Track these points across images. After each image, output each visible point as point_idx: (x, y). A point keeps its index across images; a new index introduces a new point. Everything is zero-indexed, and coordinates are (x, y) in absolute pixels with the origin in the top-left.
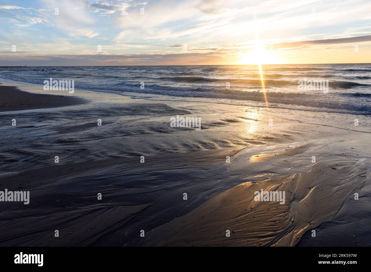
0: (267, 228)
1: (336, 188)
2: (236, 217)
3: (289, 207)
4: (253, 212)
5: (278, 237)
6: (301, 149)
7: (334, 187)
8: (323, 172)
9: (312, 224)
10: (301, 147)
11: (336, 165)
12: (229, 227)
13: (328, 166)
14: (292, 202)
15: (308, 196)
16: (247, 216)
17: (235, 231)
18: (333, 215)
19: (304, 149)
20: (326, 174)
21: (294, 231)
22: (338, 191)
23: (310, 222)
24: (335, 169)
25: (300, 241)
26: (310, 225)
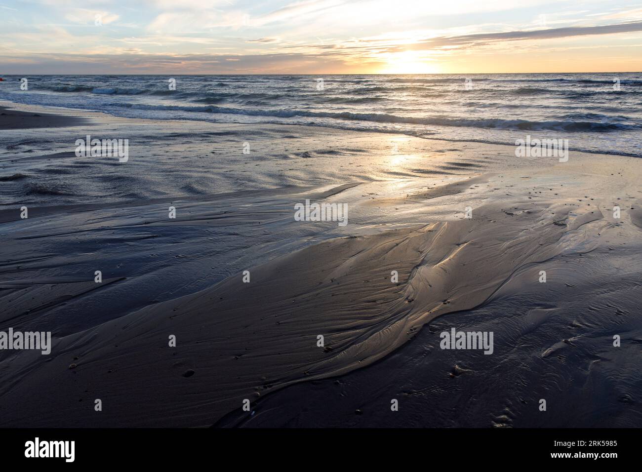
0: (355, 314)
1: (507, 244)
2: (295, 296)
3: (409, 276)
4: (335, 286)
5: (372, 328)
6: (458, 187)
7: (504, 242)
8: (489, 219)
9: (449, 303)
10: (458, 184)
11: (516, 208)
12: (274, 314)
13: (501, 211)
14: (420, 268)
15: (451, 256)
16: (317, 294)
17: (282, 322)
18: (493, 286)
19: (461, 187)
20: (495, 222)
21: (408, 317)
22: (511, 247)
23: (445, 301)
24: (512, 214)
25: (416, 334)
26: (445, 305)
